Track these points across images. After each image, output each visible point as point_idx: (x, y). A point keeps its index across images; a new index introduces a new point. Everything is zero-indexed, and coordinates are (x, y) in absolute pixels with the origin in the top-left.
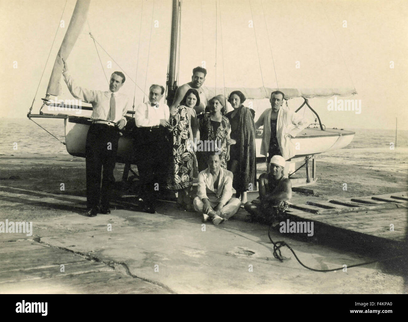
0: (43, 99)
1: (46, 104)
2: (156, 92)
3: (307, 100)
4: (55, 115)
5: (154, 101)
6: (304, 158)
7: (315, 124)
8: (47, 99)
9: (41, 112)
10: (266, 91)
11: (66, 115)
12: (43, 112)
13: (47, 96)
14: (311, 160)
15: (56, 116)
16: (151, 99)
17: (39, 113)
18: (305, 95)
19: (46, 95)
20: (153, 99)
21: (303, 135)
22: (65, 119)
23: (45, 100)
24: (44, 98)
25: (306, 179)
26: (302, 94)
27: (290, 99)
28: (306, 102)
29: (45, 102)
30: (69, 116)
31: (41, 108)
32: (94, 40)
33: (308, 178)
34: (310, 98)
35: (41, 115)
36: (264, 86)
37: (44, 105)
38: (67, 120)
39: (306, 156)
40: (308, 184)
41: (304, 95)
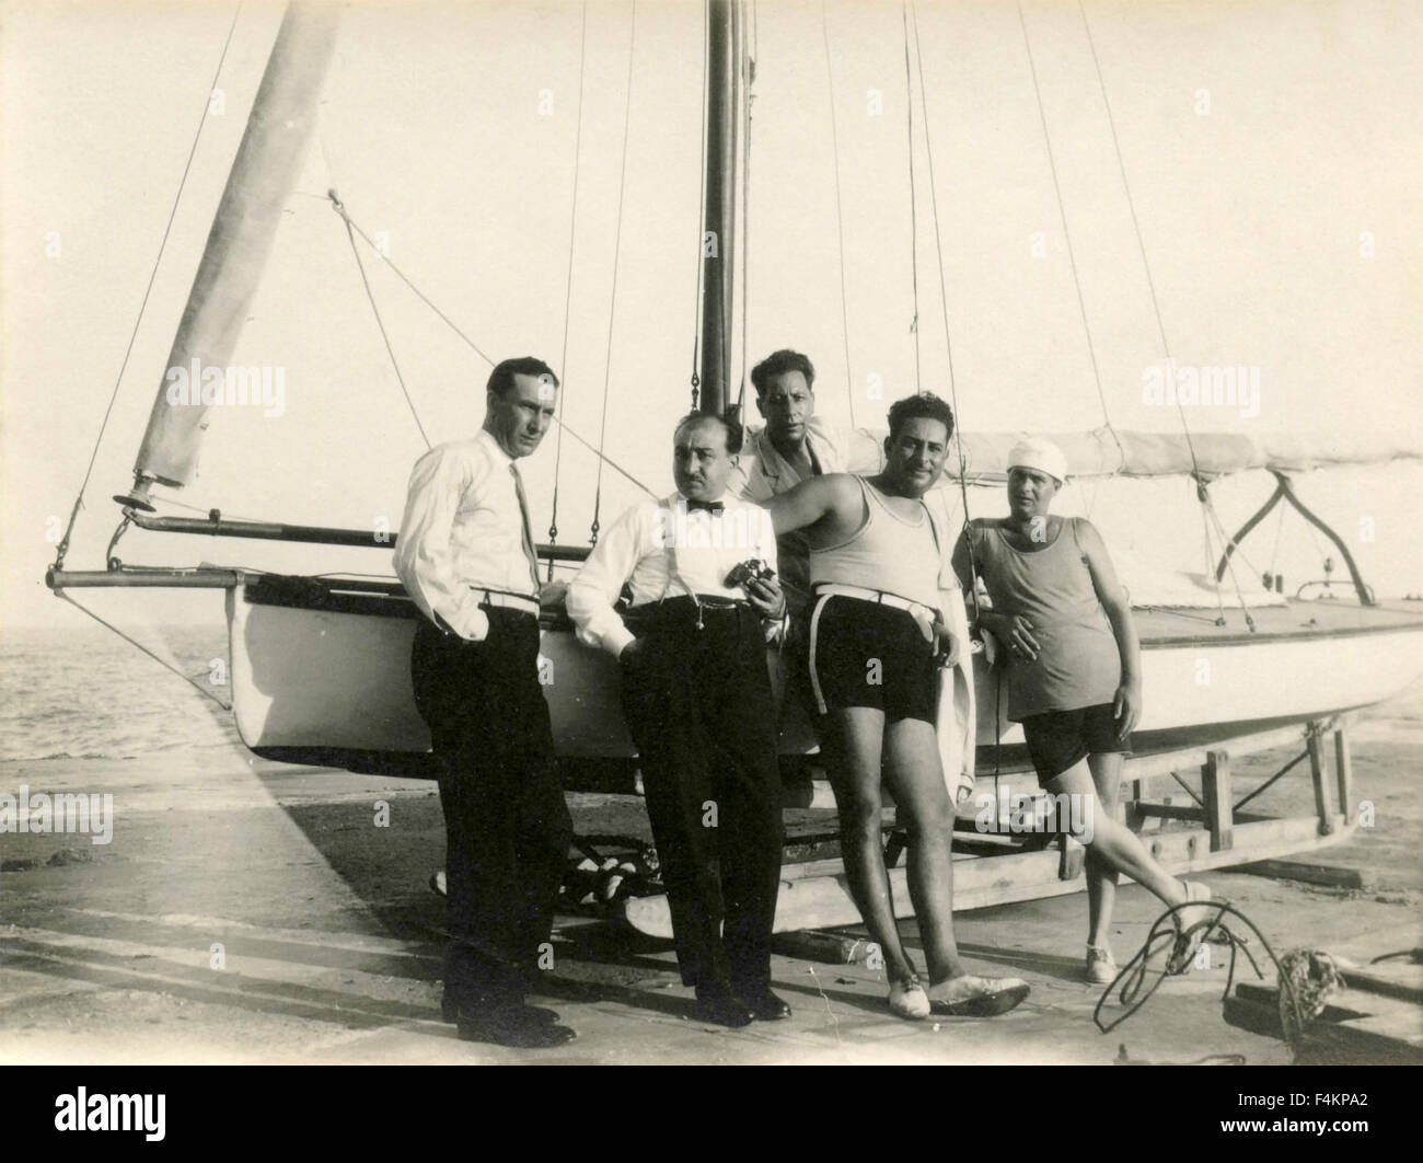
0: (118, 499)
1: (137, 524)
2: (700, 445)
3: (1288, 479)
4: (179, 574)
5: (699, 484)
6: (1303, 728)
7: (1327, 584)
8: (140, 497)
9: (115, 560)
10: (1118, 445)
11: (233, 573)
12: (124, 561)
13: (143, 486)
14: (1329, 736)
15: (184, 578)
16: (685, 479)
17: (104, 567)
18: (1280, 458)
19: (134, 481)
20: (692, 477)
21: (1303, 625)
22: (230, 589)
23: (129, 502)
24: (126, 493)
25: (1315, 821)
26: (1269, 455)
27: (1221, 476)
28: (1284, 489)
29: (130, 510)
30: (247, 575)
31: (115, 540)
32: (348, 222)
33: (1321, 813)
34: (1299, 471)
35: (115, 573)
36: (1108, 425)
37: (125, 524)
38: (240, 592)
39: (1311, 722)
40: (1327, 842)
41: (1275, 458)
